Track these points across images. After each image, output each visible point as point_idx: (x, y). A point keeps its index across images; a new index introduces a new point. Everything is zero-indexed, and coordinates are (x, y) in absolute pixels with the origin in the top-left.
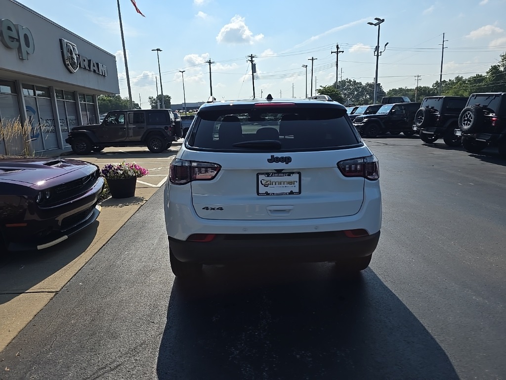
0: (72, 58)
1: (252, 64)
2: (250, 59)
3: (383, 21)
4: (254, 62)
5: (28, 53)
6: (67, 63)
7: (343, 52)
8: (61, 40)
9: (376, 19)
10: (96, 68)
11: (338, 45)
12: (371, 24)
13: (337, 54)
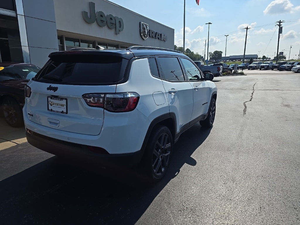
0: (145, 32)
1: (280, 27)
2: (278, 24)
5: (119, 31)
6: (142, 35)
8: (140, 23)
10: (160, 37)
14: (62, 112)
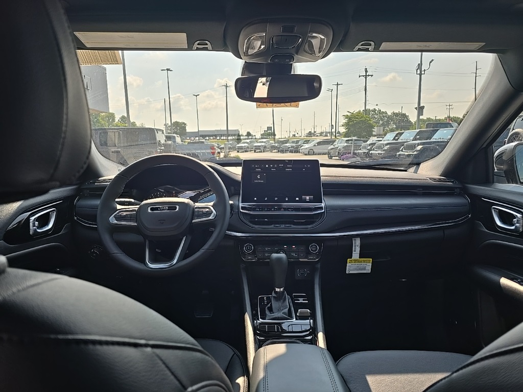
7: (372, 76)
11: (366, 69)
13: (366, 78)
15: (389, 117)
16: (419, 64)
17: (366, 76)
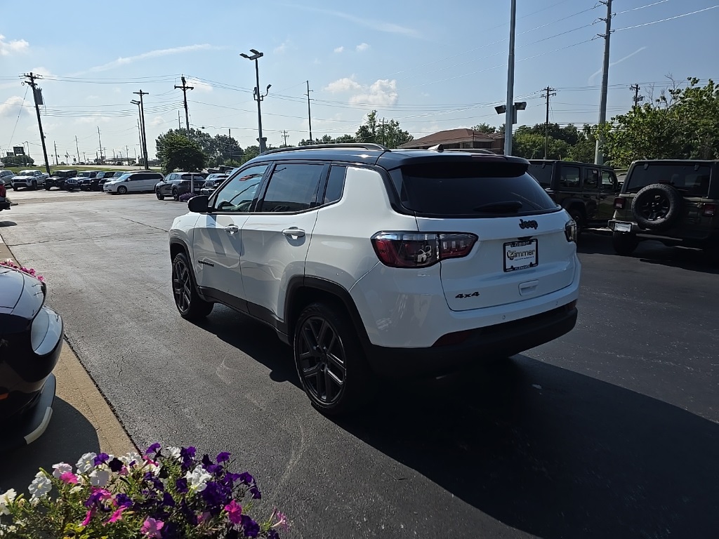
1: (34, 89)
2: (28, 80)
3: (261, 55)
4: (37, 87)
7: (192, 88)
9: (252, 51)
11: (183, 78)
12: (245, 56)
13: (184, 90)
14: (531, 265)
15: (212, 142)
16: (255, 88)
17: (184, 88)
